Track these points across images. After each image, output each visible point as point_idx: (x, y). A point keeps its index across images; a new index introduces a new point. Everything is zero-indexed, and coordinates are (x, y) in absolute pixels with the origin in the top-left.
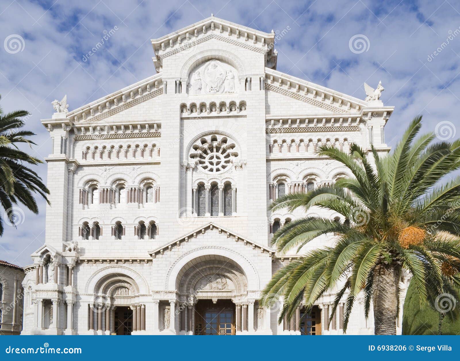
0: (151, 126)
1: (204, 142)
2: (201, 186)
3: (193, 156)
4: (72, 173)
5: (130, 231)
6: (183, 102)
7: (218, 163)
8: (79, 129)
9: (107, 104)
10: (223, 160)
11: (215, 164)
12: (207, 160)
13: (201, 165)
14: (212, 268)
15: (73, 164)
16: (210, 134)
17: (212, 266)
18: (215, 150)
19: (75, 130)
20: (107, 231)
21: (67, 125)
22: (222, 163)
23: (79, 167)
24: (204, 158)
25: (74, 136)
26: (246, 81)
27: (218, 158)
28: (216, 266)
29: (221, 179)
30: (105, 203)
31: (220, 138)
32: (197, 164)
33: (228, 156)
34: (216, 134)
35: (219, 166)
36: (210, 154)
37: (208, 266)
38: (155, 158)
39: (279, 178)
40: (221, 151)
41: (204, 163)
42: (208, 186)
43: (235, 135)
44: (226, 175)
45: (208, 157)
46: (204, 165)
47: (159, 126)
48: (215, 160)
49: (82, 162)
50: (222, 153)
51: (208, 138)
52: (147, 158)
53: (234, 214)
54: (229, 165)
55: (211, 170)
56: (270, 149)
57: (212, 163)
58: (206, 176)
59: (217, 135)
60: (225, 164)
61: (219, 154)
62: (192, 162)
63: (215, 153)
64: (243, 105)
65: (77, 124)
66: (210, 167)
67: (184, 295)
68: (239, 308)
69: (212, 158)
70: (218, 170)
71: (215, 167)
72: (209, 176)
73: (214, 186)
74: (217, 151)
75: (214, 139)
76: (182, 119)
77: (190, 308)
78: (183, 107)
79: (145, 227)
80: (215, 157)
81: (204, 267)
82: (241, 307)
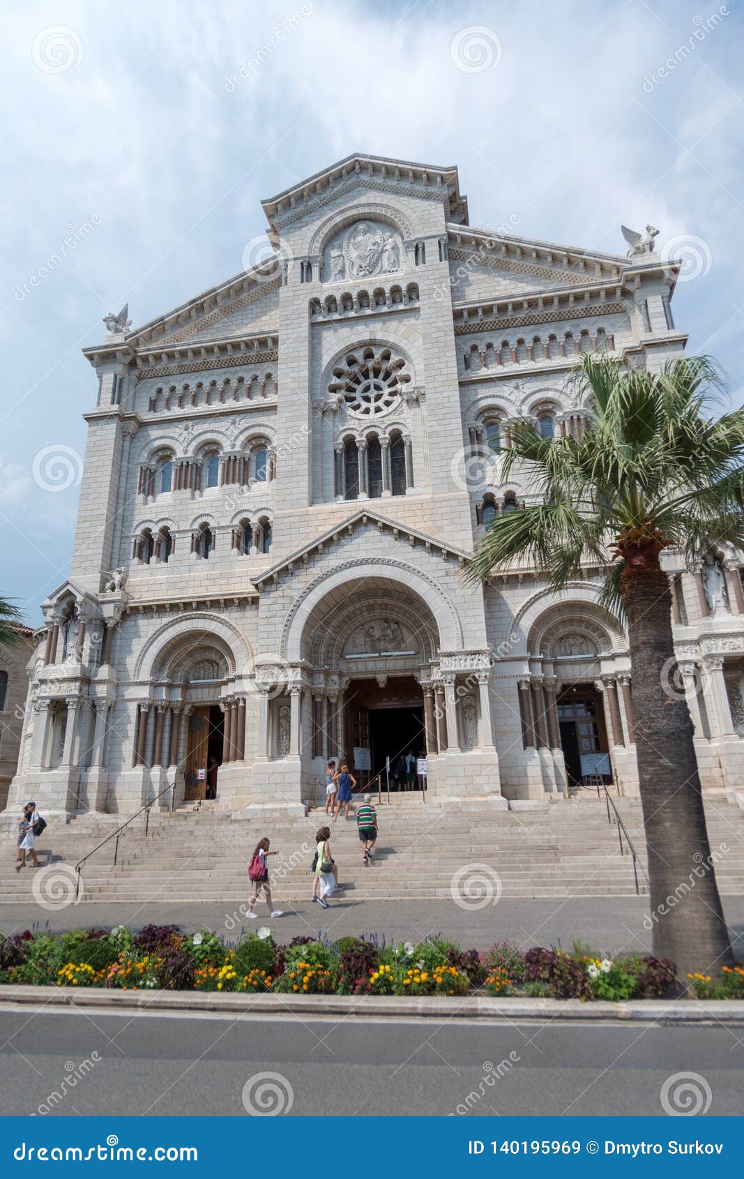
0: (263, 343)
1: (352, 362)
2: (350, 443)
3: (334, 389)
4: (128, 438)
5: (223, 541)
6: (314, 295)
7: (378, 398)
8: (145, 359)
9: (193, 313)
10: (387, 391)
11: (373, 400)
12: (358, 395)
13: (349, 404)
14: (372, 605)
15: (133, 422)
16: (361, 347)
17: (372, 601)
18: (371, 375)
19: (139, 361)
20: (183, 544)
21: (125, 353)
22: (386, 397)
23: (143, 425)
24: (354, 390)
25: (136, 372)
26: (417, 248)
27: (378, 388)
28: (379, 601)
29: (383, 426)
30: (182, 490)
31: (378, 354)
32: (340, 401)
33: (394, 383)
34: (371, 345)
35: (380, 403)
36: (365, 383)
37: (365, 603)
38: (271, 399)
39: (486, 415)
40: (381, 375)
41: (354, 399)
42: (361, 440)
43: (403, 344)
44: (393, 418)
45: (360, 388)
46: (355, 403)
47: (275, 341)
48: (372, 393)
49: (147, 416)
50: (385, 379)
51: (359, 355)
52: (258, 401)
53: (409, 490)
54: (397, 399)
55: (367, 411)
56: (466, 363)
57: (367, 399)
58: (357, 421)
59: (372, 348)
60: (390, 398)
61: (379, 381)
62: (334, 398)
63: (372, 381)
64: (413, 289)
65: (142, 350)
66: (364, 405)
67: (319, 672)
68: (429, 695)
69: (367, 389)
70: (378, 410)
71: (372, 405)
72: (362, 422)
73: (373, 441)
74: (376, 376)
75: (369, 356)
76: (313, 325)
77: (333, 700)
78: (315, 303)
79: (251, 529)
80: (372, 387)
81: (358, 605)
82: (433, 694)
